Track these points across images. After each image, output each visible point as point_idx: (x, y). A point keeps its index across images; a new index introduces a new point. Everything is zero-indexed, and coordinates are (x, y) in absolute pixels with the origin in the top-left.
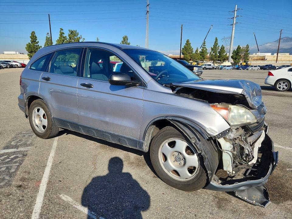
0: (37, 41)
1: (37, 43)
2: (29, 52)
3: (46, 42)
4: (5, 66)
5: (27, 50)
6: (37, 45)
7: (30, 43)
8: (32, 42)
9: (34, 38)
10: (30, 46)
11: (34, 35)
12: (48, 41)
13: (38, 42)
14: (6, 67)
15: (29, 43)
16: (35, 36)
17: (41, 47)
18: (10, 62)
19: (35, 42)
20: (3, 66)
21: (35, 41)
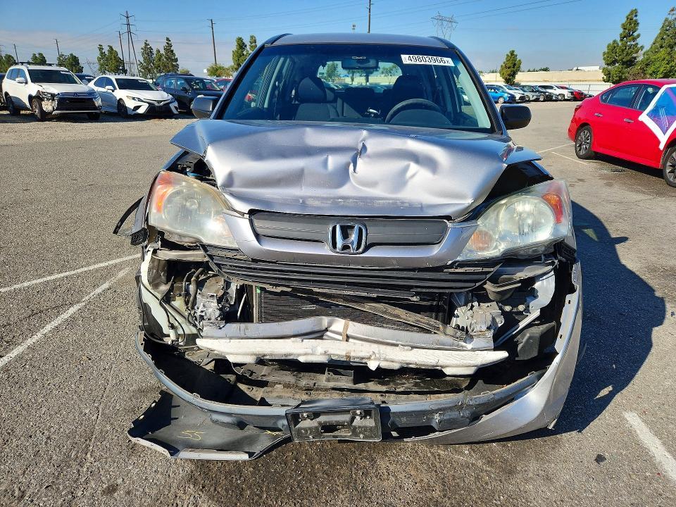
0: (635, 34)
1: (634, 39)
2: (608, 64)
3: (660, 33)
4: (535, 97)
5: (604, 59)
6: (634, 43)
7: (618, 39)
8: (625, 37)
9: (630, 27)
10: (615, 47)
11: (635, 18)
12: (667, 30)
13: (639, 36)
14: (537, 100)
15: (615, 41)
16: (636, 21)
17: (642, 47)
18: (551, 87)
19: (631, 38)
20: (531, 97)
21: (632, 35)
